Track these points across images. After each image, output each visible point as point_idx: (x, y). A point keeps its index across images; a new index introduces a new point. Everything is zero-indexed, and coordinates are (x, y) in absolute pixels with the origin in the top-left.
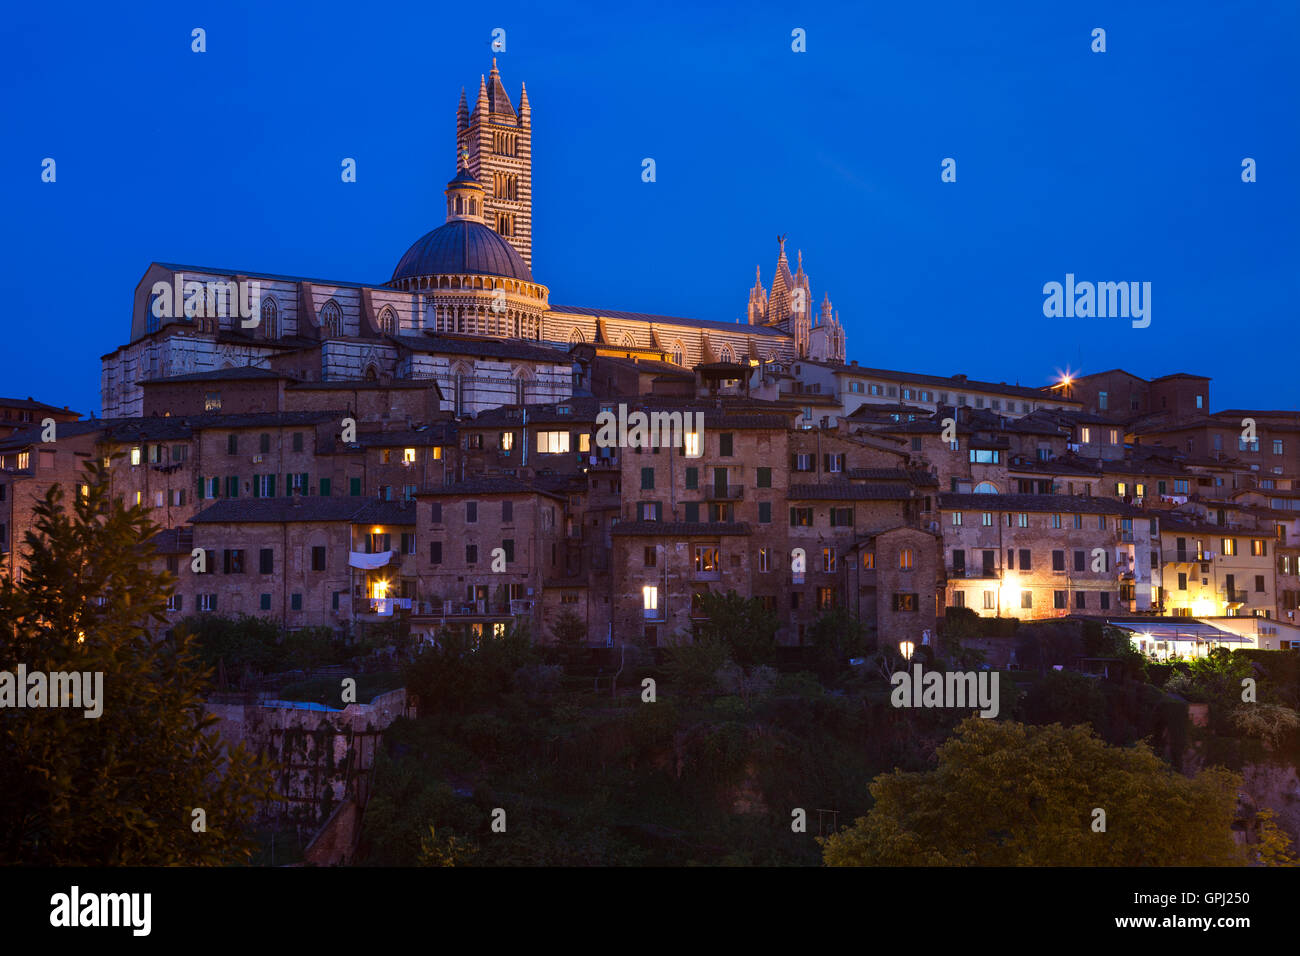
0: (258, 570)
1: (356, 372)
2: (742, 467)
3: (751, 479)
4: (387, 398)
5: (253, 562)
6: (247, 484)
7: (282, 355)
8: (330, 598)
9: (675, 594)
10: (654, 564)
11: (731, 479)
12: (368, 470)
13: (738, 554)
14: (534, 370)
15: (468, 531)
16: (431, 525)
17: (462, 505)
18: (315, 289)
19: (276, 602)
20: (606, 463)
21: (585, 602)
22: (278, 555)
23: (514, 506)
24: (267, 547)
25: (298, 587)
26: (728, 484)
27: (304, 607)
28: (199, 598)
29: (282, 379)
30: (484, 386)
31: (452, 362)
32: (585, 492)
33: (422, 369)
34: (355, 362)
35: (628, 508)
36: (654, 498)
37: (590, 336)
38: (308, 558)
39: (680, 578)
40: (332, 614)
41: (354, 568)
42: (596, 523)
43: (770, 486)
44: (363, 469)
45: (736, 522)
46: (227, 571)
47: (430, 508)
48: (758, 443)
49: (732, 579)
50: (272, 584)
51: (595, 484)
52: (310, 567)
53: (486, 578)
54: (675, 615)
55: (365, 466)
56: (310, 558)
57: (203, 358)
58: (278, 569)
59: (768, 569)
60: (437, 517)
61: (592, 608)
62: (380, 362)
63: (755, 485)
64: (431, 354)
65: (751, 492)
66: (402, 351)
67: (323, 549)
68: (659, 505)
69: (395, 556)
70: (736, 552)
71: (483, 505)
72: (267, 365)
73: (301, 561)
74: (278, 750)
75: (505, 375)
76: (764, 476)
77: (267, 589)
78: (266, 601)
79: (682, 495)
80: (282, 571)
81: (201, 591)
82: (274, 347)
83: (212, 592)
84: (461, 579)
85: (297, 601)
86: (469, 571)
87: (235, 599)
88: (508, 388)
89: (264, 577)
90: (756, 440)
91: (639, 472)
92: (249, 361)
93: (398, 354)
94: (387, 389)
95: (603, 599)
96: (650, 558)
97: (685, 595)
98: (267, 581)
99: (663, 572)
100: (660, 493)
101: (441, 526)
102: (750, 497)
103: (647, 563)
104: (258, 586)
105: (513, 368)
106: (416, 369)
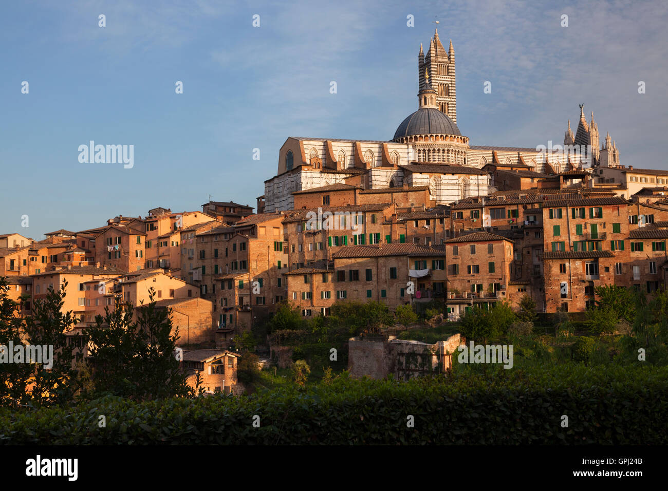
0: (365, 279)
1: (385, 183)
2: (604, 223)
3: (609, 229)
4: (407, 195)
5: (362, 275)
6: (351, 239)
7: (351, 177)
8: (399, 292)
9: (576, 286)
10: (565, 272)
11: (600, 230)
12: (408, 230)
13: (608, 266)
14: (469, 179)
15: (472, 259)
16: (453, 256)
17: (468, 246)
18: (362, 145)
19: (374, 294)
20: (533, 224)
21: (530, 291)
22: (374, 272)
23: (494, 246)
24: (369, 268)
25: (385, 287)
26: (598, 232)
27: (387, 295)
28: (338, 292)
29: (358, 189)
30: (446, 187)
31: (430, 176)
32: (522, 238)
33: (418, 180)
34: (385, 179)
35: (547, 245)
36: (560, 240)
37: (514, 161)
38: (388, 273)
39: (578, 278)
40: (401, 299)
41: (411, 277)
42: (529, 253)
43: (620, 232)
44: (405, 230)
45: (603, 250)
46: (351, 280)
47: (452, 248)
48: (613, 211)
49: (605, 278)
50: (372, 285)
51: (528, 234)
52: (389, 278)
53: (481, 281)
54: (576, 297)
55: (406, 229)
56: (389, 273)
57: (315, 180)
58: (374, 278)
59: (621, 273)
60: (456, 252)
61: (533, 294)
62: (396, 178)
63: (612, 232)
64: (421, 173)
65: (610, 235)
66: (406, 173)
67: (395, 268)
68: (562, 243)
69: (430, 271)
70: (607, 265)
71: (478, 246)
72: (344, 182)
73: (385, 274)
74: (402, 363)
75: (456, 182)
76: (617, 228)
77: (369, 288)
78: (369, 294)
79: (574, 238)
80: (376, 279)
81: (339, 289)
82: (345, 174)
83: (344, 290)
84: (469, 281)
85: (384, 293)
86: (473, 277)
87: (355, 293)
88: (457, 187)
89: (368, 282)
90: (611, 209)
91: (552, 228)
92: (336, 181)
93: (404, 173)
94: (407, 192)
95: (539, 290)
96: (563, 269)
97: (581, 287)
98: (369, 284)
99: (570, 276)
100: (563, 237)
101: (459, 256)
102: (609, 238)
103: (561, 272)
104: (365, 286)
105: (459, 178)
106: (414, 180)
